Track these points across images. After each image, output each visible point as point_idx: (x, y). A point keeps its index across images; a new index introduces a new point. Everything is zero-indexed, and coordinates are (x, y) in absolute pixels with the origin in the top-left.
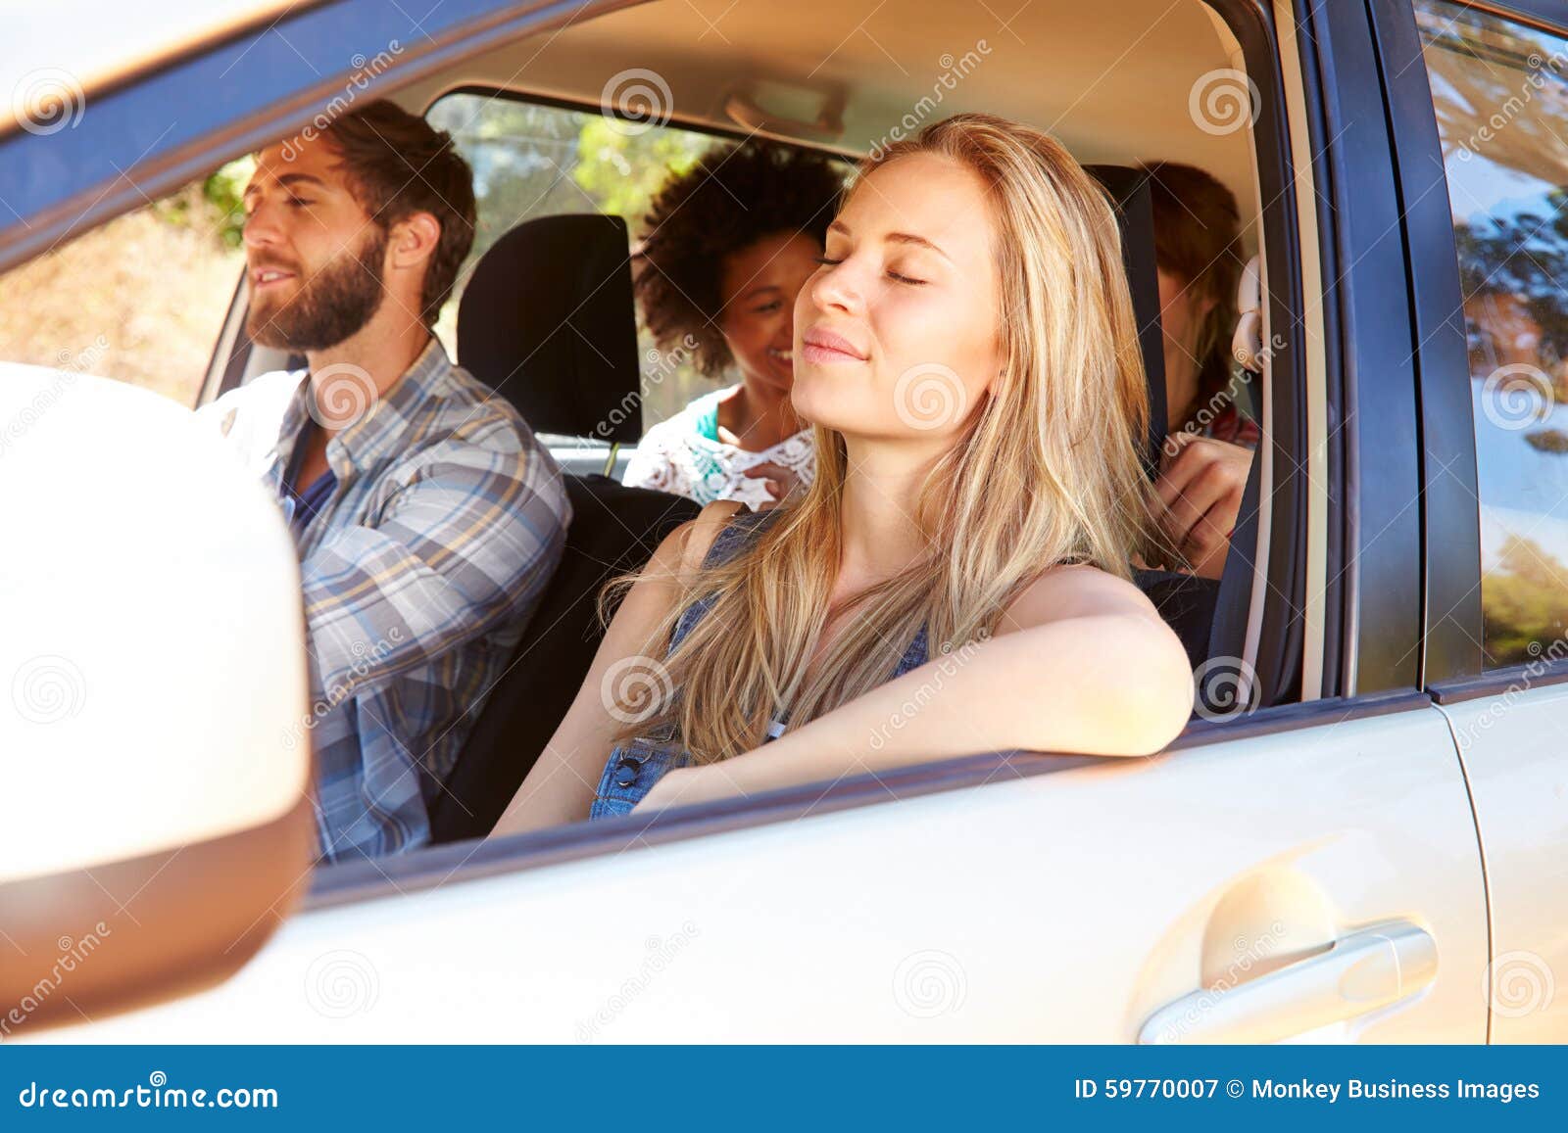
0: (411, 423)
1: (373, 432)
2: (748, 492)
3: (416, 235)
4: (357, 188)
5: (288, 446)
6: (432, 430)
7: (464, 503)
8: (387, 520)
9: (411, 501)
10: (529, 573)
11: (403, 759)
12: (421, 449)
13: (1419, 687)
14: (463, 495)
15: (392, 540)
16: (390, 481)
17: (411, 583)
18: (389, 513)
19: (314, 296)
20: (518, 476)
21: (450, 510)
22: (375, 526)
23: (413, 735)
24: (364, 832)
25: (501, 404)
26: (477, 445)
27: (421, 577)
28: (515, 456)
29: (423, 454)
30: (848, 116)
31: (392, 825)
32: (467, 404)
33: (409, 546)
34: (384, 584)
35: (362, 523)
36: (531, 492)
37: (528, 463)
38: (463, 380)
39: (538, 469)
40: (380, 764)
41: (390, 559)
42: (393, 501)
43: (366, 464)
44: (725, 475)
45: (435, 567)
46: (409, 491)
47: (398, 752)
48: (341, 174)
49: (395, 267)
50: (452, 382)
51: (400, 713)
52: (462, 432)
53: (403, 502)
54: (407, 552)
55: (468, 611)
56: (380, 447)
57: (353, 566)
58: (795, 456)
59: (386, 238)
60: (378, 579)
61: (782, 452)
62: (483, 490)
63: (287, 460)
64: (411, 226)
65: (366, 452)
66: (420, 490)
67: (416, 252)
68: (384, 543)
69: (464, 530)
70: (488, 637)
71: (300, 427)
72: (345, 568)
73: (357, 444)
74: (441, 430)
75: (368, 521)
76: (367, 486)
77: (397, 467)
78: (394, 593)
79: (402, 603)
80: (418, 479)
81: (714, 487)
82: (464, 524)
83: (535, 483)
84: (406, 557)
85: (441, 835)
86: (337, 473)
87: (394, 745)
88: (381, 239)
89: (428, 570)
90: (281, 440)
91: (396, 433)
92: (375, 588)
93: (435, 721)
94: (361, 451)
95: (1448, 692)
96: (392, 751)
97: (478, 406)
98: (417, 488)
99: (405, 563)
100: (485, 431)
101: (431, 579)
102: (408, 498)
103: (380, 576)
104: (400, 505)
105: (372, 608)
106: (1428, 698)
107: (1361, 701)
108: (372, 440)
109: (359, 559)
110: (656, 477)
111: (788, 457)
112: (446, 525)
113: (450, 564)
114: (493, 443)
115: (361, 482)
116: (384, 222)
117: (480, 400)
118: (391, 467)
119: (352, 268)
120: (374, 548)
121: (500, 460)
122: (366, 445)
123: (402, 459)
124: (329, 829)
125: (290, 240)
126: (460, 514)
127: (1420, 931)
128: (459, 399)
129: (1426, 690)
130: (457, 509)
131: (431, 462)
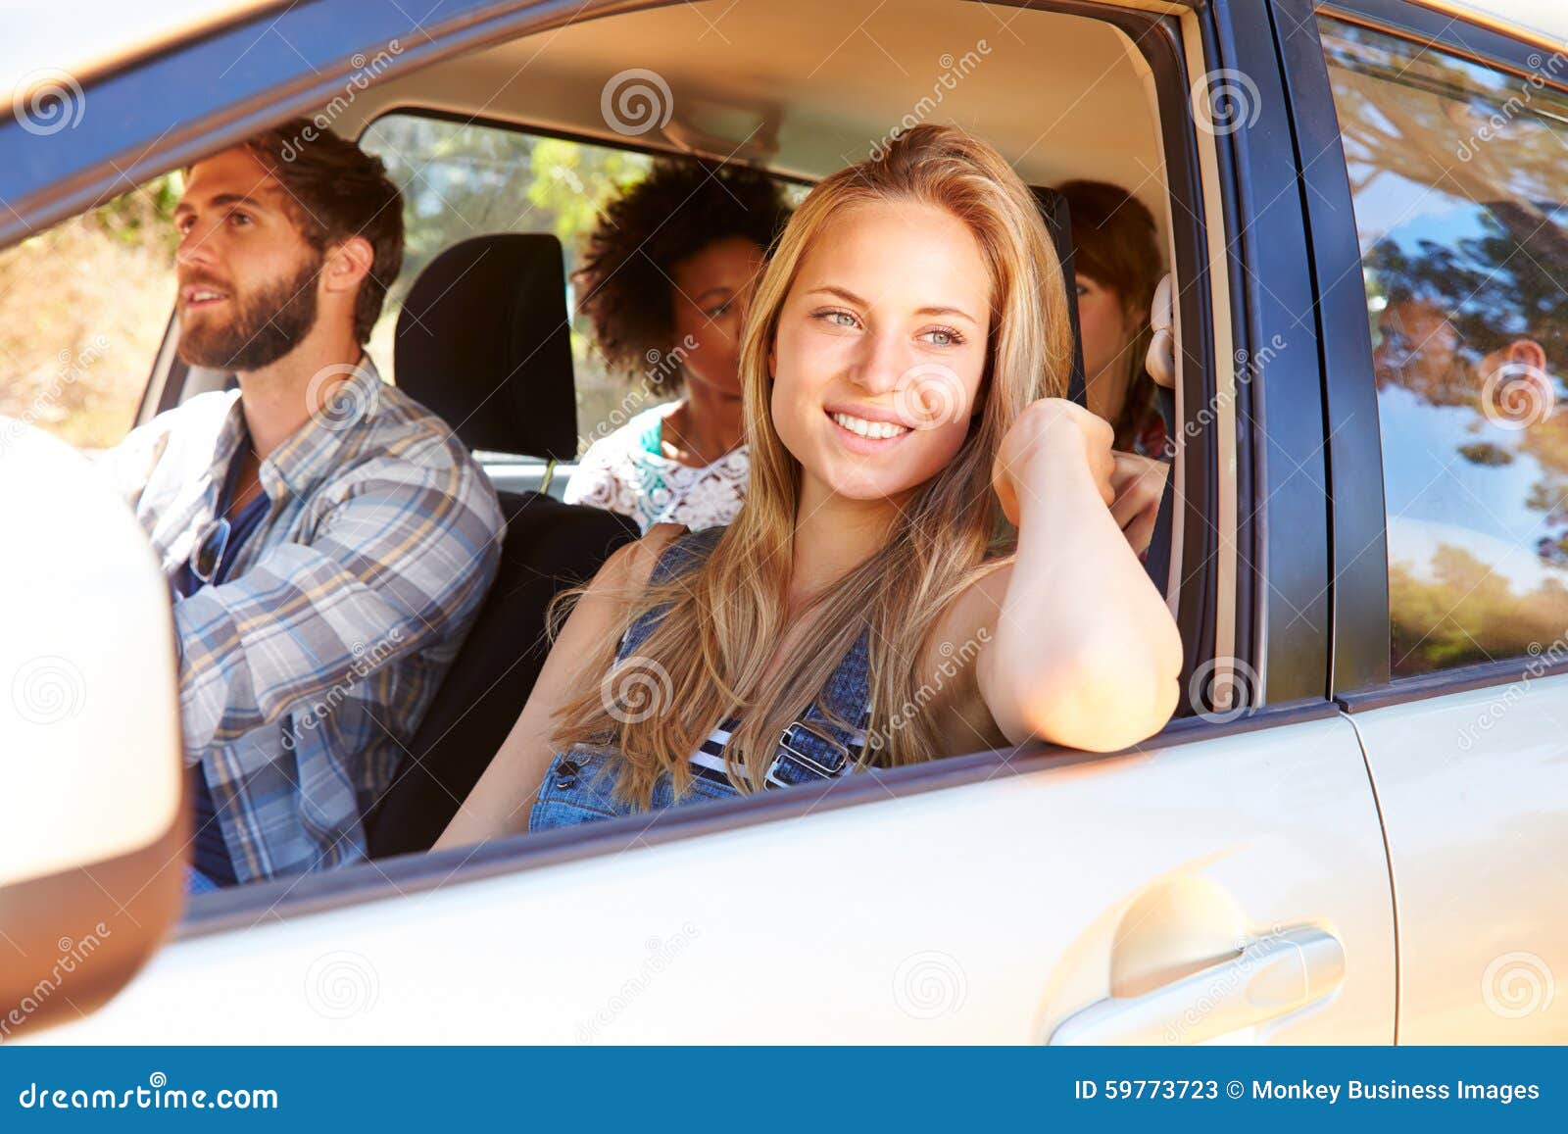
0: (344, 442)
1: (306, 453)
2: (691, 507)
3: (348, 259)
4: (294, 211)
5: (222, 469)
6: (364, 448)
7: (396, 518)
8: (320, 537)
9: (343, 517)
10: (463, 587)
11: (340, 776)
12: (353, 468)
13: (1328, 697)
14: (395, 511)
15: (326, 556)
16: (323, 499)
17: (345, 598)
18: (321, 530)
19: (249, 318)
20: (450, 492)
21: (383, 525)
22: (309, 543)
23: (350, 752)
24: (302, 850)
25: (434, 421)
26: (408, 462)
27: (354, 592)
28: (448, 472)
29: (356, 472)
30: (783, 135)
31: (328, 841)
32: (400, 422)
33: (341, 562)
34: (319, 599)
35: (296, 540)
36: (464, 507)
37: (460, 478)
38: (395, 399)
39: (471, 484)
40: (317, 781)
41: (323, 576)
42: (326, 518)
43: (300, 484)
44: (670, 491)
45: (368, 582)
46: (342, 508)
47: (334, 769)
48: (277, 197)
49: (328, 290)
50: (384, 401)
51: (337, 731)
52: (394, 450)
53: (336, 518)
54: (339, 566)
55: (402, 625)
56: (313, 467)
57: (286, 583)
58: (738, 470)
59: (322, 261)
60: (311, 595)
61: (725, 466)
62: (416, 505)
63: (222, 483)
64: (345, 249)
65: (299, 472)
66: (352, 507)
67: (351, 276)
68: (317, 560)
69: (396, 546)
70: (423, 653)
71: (233, 449)
72: (278, 584)
73: (290, 464)
74: (373, 448)
75: (302, 539)
76: (300, 506)
77: (330, 484)
78: (328, 608)
79: (336, 619)
80: (350, 495)
81: (659, 502)
82: (396, 539)
83: (467, 498)
84: (338, 572)
85: (377, 850)
86: (271, 495)
87: (330, 762)
88: (316, 262)
89: (361, 585)
90: (215, 463)
91: (329, 452)
92: (308, 603)
93: (372, 737)
94: (294, 471)
95: (1355, 701)
96: (328, 768)
97: (409, 423)
98: (350, 504)
99: (337, 579)
100: (417, 448)
101: (363, 595)
102: (340, 514)
103: (314, 592)
104: (333, 521)
105: (305, 624)
106: (1336, 707)
107: (1270, 711)
108: (305, 460)
109: (291, 576)
110: (600, 492)
111: (732, 471)
112: (379, 540)
113: (382, 579)
114: (426, 459)
115: (295, 502)
116: (318, 244)
117: (411, 418)
118: (324, 485)
119: (288, 289)
120: (307, 565)
121: (433, 475)
122: (299, 466)
123: (335, 477)
124: (267, 848)
125: (225, 261)
126: (392, 529)
127: (1328, 936)
128: (391, 418)
129: (1335, 699)
130: (389, 524)
131: (362, 479)
